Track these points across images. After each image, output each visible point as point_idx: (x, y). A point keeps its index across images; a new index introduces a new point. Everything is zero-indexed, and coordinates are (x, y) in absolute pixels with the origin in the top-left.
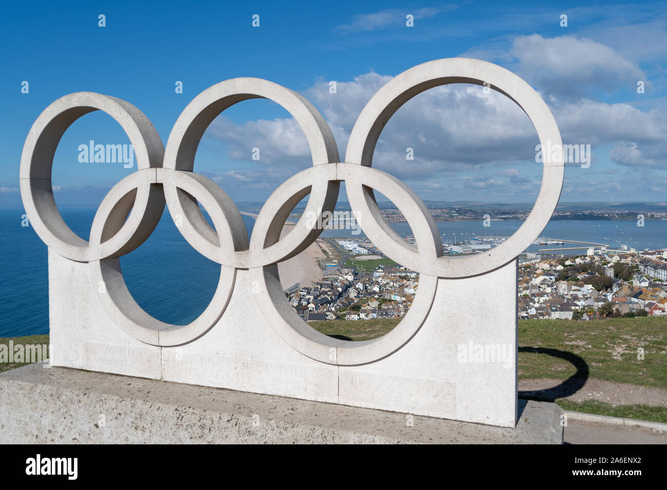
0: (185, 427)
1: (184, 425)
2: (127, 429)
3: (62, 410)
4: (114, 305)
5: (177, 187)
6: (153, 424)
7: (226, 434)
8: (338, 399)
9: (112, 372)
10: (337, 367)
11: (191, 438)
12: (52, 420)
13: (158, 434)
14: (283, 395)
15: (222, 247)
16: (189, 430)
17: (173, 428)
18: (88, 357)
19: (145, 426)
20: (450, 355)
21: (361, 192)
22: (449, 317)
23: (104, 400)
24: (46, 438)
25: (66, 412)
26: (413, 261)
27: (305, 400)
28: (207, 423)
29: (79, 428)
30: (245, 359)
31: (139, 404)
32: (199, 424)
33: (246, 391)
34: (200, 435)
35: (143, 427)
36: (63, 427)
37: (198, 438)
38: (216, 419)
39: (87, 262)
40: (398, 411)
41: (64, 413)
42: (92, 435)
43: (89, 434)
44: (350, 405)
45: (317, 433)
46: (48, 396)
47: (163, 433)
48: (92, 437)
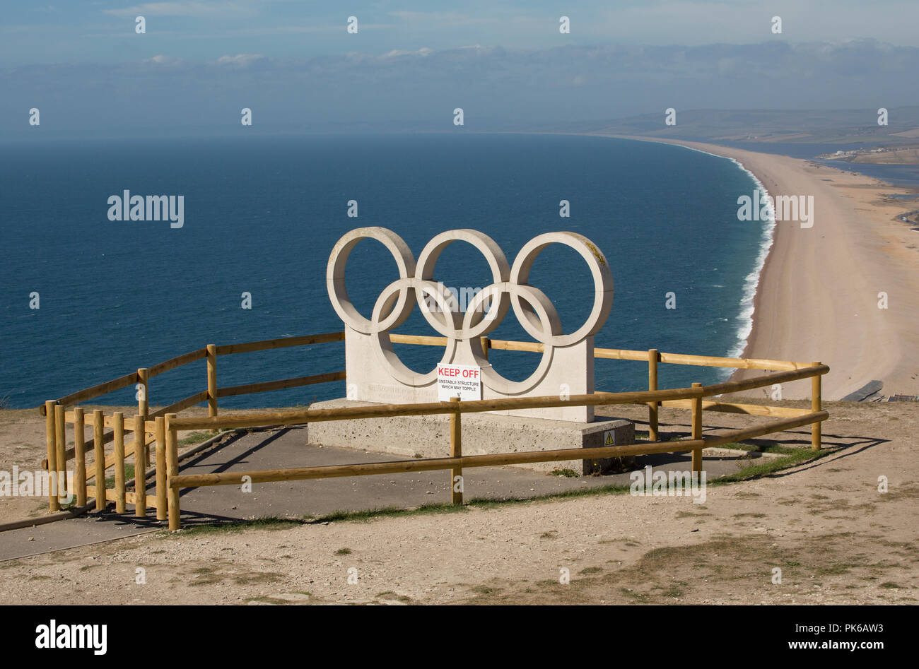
48: (377, 434)
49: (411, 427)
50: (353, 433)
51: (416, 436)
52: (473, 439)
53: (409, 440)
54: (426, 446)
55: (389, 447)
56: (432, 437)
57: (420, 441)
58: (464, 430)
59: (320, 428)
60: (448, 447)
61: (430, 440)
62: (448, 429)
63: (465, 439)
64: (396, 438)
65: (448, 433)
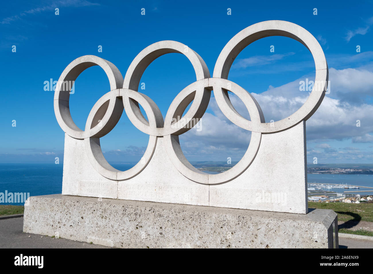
1: (127, 214)
2: (97, 218)
3: (65, 210)
4: (95, 160)
5: (129, 98)
6: (111, 215)
7: (148, 217)
8: (209, 204)
9: (92, 196)
10: (208, 186)
11: (130, 221)
12: (60, 216)
13: (113, 219)
14: (180, 203)
15: (150, 126)
16: (129, 217)
17: (121, 217)
18: (81, 189)
19: (107, 216)
20: (269, 175)
21: (221, 92)
22: (268, 154)
23: (87, 204)
24: (57, 226)
25: (68, 211)
26: (248, 125)
27: (191, 205)
28: (139, 212)
29: (73, 220)
30: (160, 185)
31: (104, 205)
32: (134, 213)
33: (160, 202)
34: (135, 219)
36: (66, 219)
37: (133, 220)
38: (143, 210)
39: (83, 139)
40: (241, 208)
41: (66, 212)
42: (80, 223)
43: (78, 223)
44: (215, 206)
45: (195, 214)
46: (59, 203)
47: (116, 219)
49: (111, 218)
50: (59, 223)
51: (116, 226)
52: (176, 231)
53: (108, 230)
54: (125, 238)
55: (89, 237)
56: (132, 228)
57: (120, 231)
58: (167, 221)
59: (33, 218)
60: (148, 239)
61: (130, 231)
62: (149, 220)
63: (168, 231)
64: (96, 228)
65: (149, 224)
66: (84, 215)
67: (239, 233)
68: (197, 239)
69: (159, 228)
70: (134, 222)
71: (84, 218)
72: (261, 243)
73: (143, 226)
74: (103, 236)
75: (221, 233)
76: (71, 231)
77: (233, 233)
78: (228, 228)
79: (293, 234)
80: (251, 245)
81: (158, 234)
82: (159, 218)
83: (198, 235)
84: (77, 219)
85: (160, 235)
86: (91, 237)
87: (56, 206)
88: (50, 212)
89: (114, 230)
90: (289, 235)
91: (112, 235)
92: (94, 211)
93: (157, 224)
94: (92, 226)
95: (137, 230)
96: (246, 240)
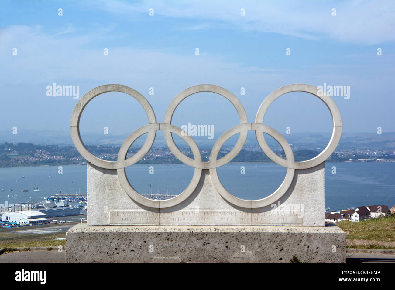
0: (194, 235)
2: (163, 241)
3: (124, 237)
6: (177, 237)
7: (215, 235)
8: (252, 224)
11: (197, 240)
12: (118, 243)
13: (180, 241)
17: (188, 237)
18: (113, 219)
19: (173, 238)
24: (114, 252)
25: (127, 238)
29: (134, 245)
30: (206, 211)
32: (201, 233)
34: (202, 238)
35: (172, 239)
36: (125, 245)
41: (125, 239)
43: (141, 247)
47: (183, 240)
48: (142, 247)
49: (178, 239)
50: (116, 249)
51: (183, 246)
53: (175, 250)
54: (193, 253)
56: (199, 245)
57: (187, 249)
58: (231, 237)
59: (80, 248)
60: (215, 252)
61: (197, 248)
62: (215, 238)
63: (233, 244)
64: (162, 249)
65: (216, 240)
66: (147, 240)
67: (289, 240)
68: (257, 248)
69: (225, 243)
70: (201, 240)
71: (147, 242)
72: (304, 245)
73: (210, 243)
74: (170, 255)
75: (276, 242)
76: (132, 255)
77: (285, 240)
78: (281, 238)
79: (325, 238)
80: (297, 247)
81: (224, 247)
82: (225, 236)
83: (258, 245)
84: (139, 244)
85: (226, 248)
86: (156, 257)
87: (111, 235)
88: (104, 241)
89: (181, 249)
90: (323, 238)
91: (179, 253)
92: (158, 235)
93: (223, 240)
94: (157, 248)
95: (205, 247)
96: (294, 244)
